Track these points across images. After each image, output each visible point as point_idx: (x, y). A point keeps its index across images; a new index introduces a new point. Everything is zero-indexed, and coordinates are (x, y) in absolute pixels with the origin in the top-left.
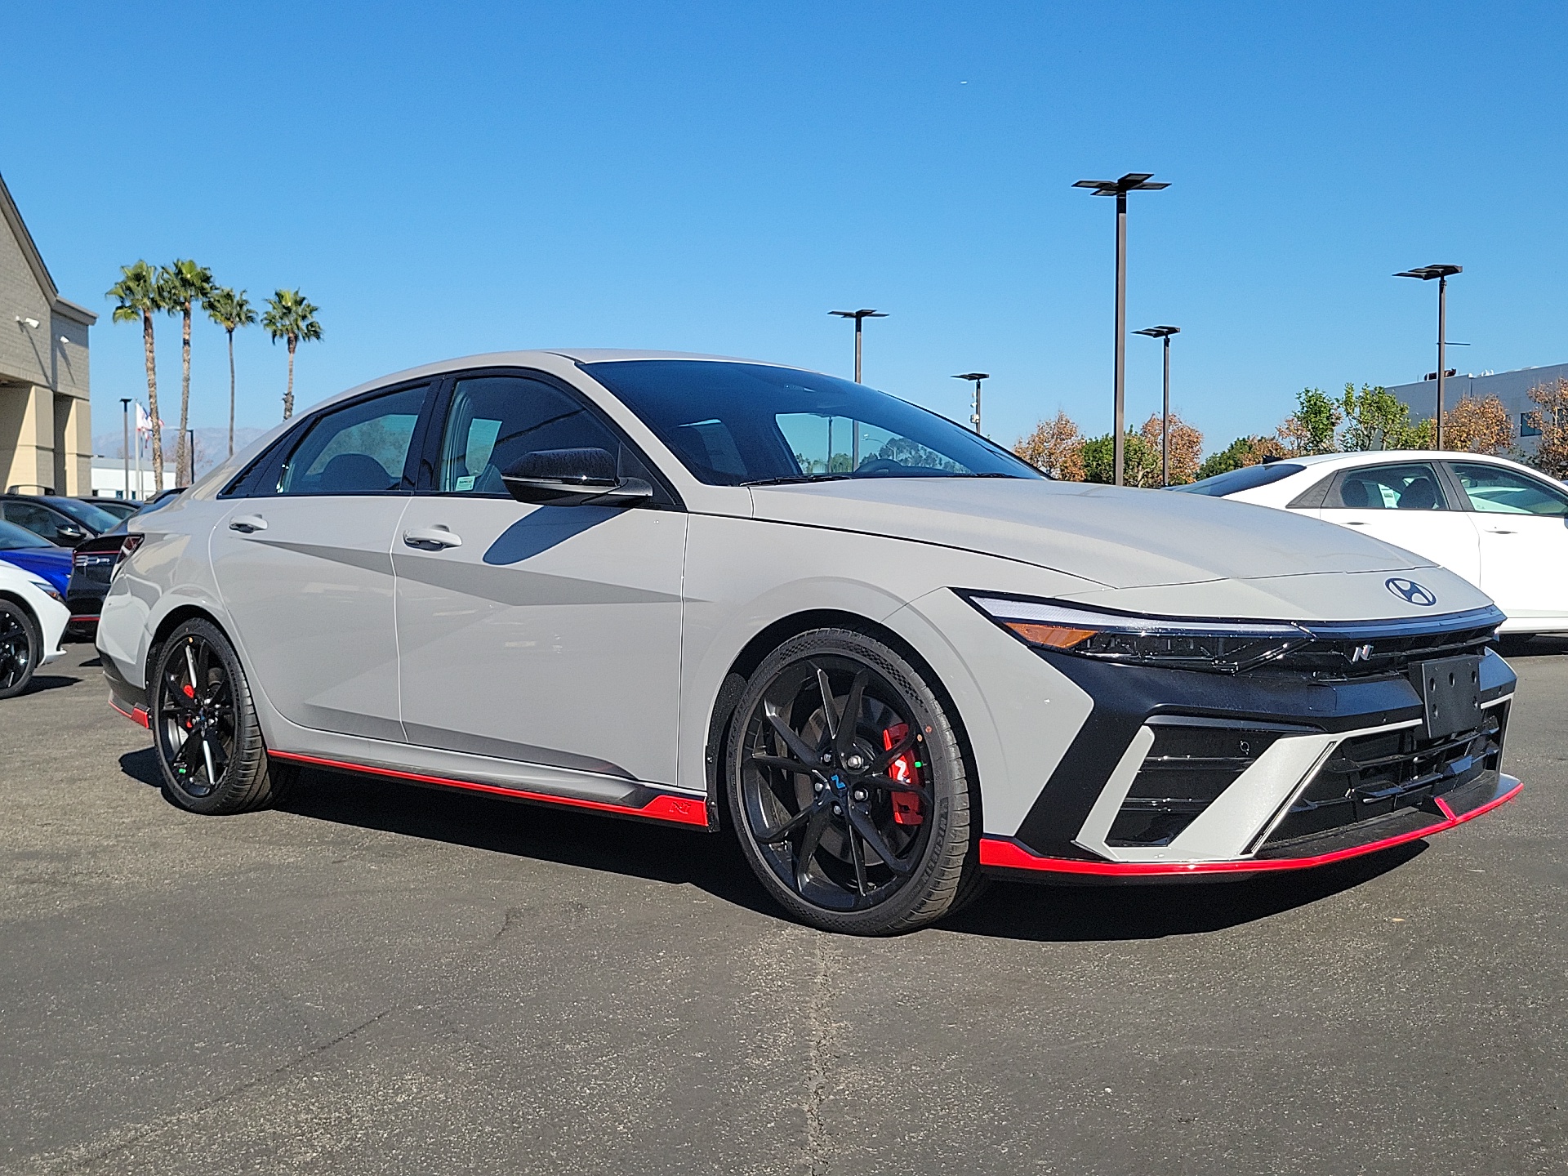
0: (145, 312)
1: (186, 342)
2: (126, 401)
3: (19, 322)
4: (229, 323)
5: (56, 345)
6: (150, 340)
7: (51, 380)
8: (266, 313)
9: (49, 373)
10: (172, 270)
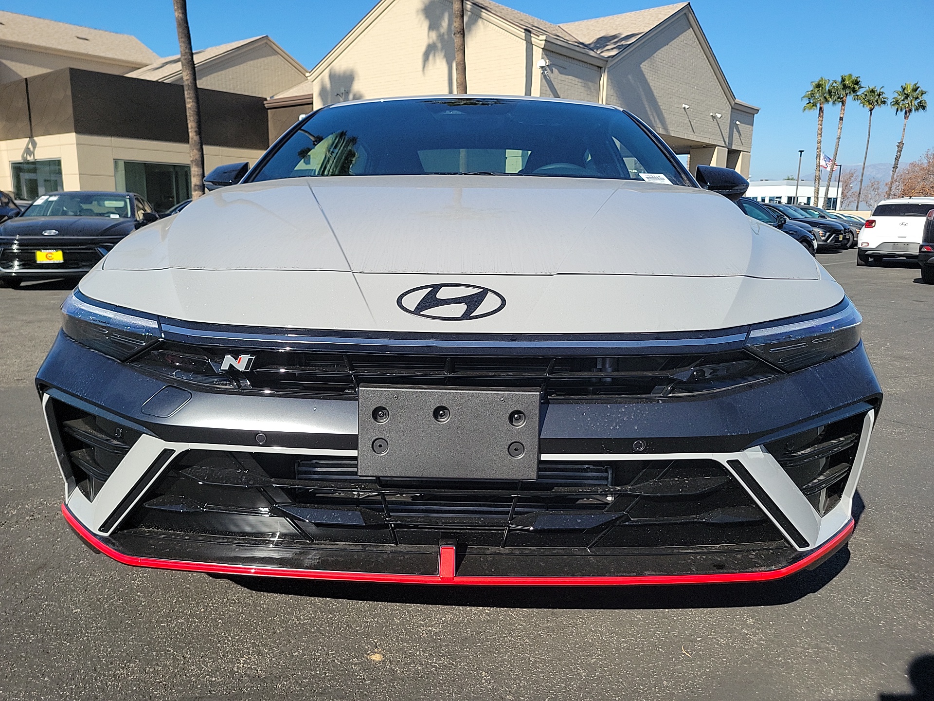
0: (820, 104)
1: (841, 119)
2: (801, 152)
3: (712, 116)
4: (871, 106)
5: (733, 126)
6: (821, 119)
7: (727, 143)
8: (894, 98)
9: (727, 140)
10: (840, 80)
